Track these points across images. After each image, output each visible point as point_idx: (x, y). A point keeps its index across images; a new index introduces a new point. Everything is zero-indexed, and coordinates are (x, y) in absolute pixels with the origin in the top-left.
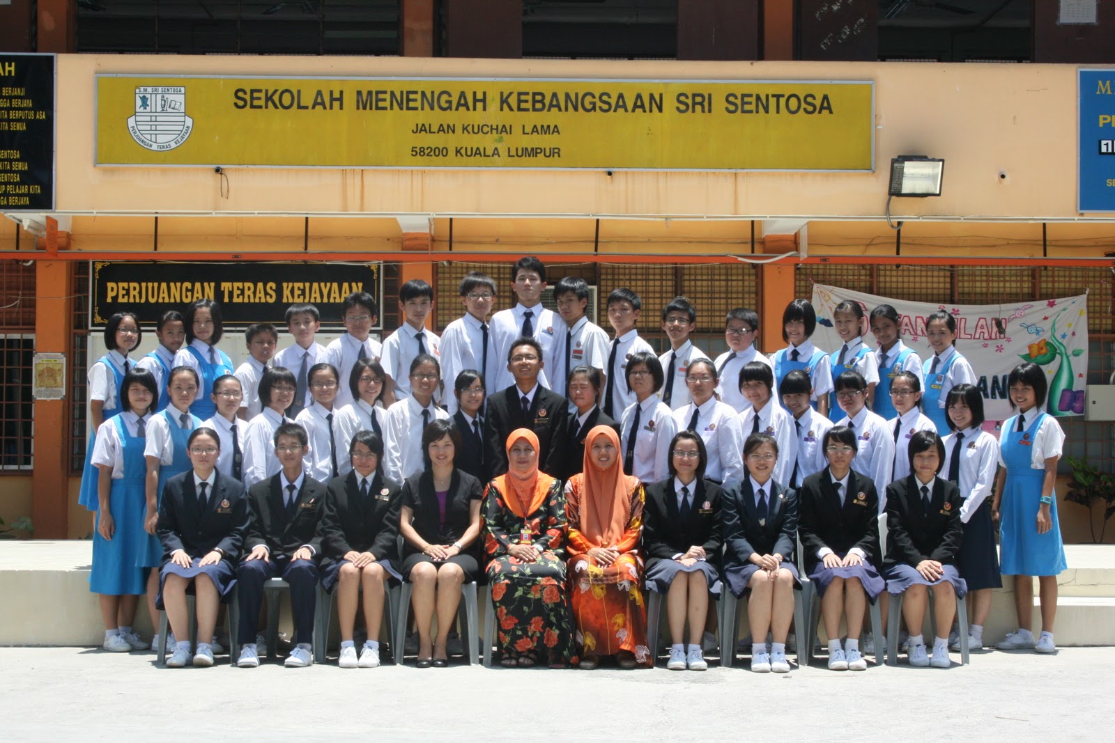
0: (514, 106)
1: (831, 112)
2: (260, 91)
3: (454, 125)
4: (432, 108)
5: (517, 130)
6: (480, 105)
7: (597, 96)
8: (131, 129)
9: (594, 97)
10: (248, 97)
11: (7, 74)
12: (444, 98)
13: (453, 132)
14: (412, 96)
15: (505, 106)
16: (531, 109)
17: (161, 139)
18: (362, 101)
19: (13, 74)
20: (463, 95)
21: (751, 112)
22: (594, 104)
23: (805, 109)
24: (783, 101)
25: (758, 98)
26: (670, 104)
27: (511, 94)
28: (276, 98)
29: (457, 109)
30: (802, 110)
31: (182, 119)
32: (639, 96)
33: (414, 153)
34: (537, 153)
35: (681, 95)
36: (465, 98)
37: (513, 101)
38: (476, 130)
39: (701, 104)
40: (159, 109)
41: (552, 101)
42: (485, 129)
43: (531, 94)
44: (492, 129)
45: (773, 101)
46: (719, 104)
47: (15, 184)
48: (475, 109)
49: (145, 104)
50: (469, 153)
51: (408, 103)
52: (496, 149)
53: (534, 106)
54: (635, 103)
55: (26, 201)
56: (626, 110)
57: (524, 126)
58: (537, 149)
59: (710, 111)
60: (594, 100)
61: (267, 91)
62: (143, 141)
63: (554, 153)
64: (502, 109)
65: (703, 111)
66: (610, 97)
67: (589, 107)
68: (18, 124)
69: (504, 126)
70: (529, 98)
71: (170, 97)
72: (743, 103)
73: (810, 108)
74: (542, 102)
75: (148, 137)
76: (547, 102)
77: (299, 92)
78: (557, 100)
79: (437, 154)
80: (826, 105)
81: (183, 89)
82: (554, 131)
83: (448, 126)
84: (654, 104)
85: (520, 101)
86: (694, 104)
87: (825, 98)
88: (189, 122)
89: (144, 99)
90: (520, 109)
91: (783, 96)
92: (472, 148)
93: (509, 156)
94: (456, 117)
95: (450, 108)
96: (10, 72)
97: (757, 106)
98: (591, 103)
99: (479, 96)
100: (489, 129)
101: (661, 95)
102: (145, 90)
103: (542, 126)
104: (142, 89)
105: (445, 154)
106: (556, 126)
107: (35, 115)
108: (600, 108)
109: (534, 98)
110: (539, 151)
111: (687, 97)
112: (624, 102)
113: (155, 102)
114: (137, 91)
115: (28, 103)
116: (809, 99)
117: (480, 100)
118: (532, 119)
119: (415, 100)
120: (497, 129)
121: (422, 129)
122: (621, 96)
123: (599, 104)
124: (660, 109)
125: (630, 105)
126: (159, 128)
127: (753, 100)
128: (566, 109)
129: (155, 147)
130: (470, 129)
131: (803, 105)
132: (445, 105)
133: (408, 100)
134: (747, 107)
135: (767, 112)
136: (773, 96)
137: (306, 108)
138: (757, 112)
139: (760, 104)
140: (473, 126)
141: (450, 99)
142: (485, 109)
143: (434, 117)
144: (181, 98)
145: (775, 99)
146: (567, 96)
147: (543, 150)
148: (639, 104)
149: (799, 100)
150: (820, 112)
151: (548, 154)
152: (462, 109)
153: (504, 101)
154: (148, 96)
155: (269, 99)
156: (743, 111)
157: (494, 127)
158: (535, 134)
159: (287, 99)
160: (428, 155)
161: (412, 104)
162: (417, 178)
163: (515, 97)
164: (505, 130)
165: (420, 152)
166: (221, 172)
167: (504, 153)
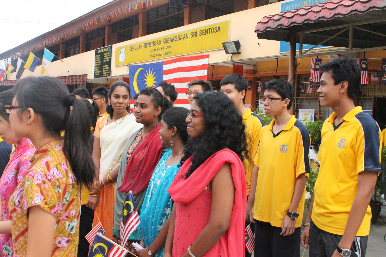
1: (220, 31)
2: (133, 47)
4: (153, 46)
6: (160, 43)
7: (178, 37)
8: (119, 58)
12: (155, 42)
13: (156, 50)
14: (151, 43)
15: (164, 42)
20: (158, 41)
25: (206, 30)
26: (189, 36)
30: (214, 32)
31: (124, 55)
32: (184, 35)
35: (192, 33)
38: (159, 49)
39: (195, 34)
40: (122, 53)
42: (161, 49)
43: (167, 39)
45: (209, 31)
46: (198, 34)
47: (107, 72)
49: (120, 53)
50: (158, 55)
51: (150, 45)
55: (108, 75)
57: (166, 47)
59: (197, 36)
64: (163, 44)
65: (195, 36)
66: (180, 36)
68: (108, 60)
72: (203, 32)
73: (216, 31)
74: (169, 40)
75: (121, 59)
77: (137, 46)
78: (171, 39)
80: (219, 29)
82: (170, 47)
84: (187, 37)
87: (219, 27)
90: (166, 43)
91: (210, 29)
96: (108, 50)
97: (206, 32)
98: (176, 39)
99: (160, 41)
101: (188, 34)
105: (155, 56)
107: (110, 57)
115: (109, 55)
116: (216, 28)
118: (167, 45)
121: (152, 51)
123: (178, 39)
125: (183, 38)
126: (122, 57)
129: (121, 62)
131: (214, 30)
132: (155, 44)
135: (207, 34)
137: (138, 49)
138: (205, 34)
143: (153, 48)
144: (124, 50)
146: (173, 38)
150: (218, 32)
151: (169, 53)
152: (157, 45)
156: (203, 35)
158: (168, 48)
159: (135, 48)
162: (151, 62)
163: (165, 40)
164: (163, 48)
165: (152, 56)
166: (128, 65)
167: (163, 54)
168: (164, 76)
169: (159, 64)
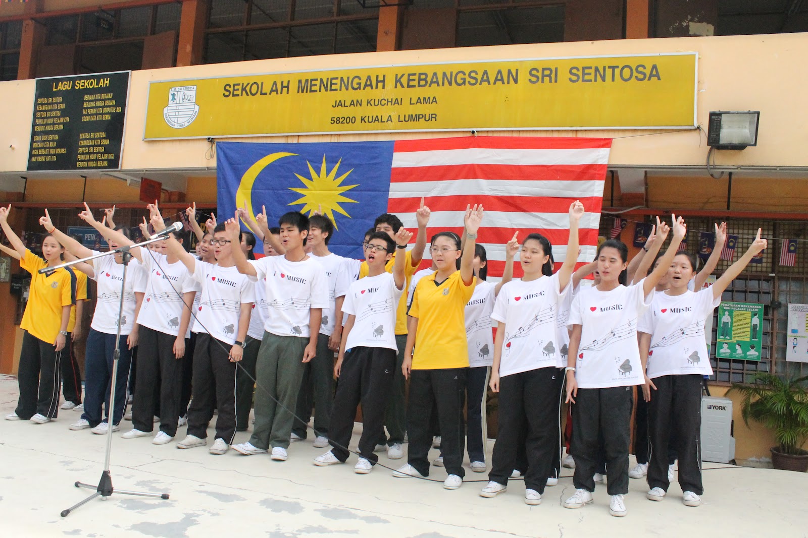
0: (405, 85)
1: (659, 79)
2: (239, 84)
3: (361, 101)
4: (347, 89)
5: (406, 102)
6: (380, 85)
7: (467, 74)
8: (164, 115)
9: (464, 74)
10: (231, 89)
11: (105, 86)
12: (356, 80)
13: (361, 105)
14: (334, 81)
15: (398, 84)
16: (417, 86)
17: (181, 120)
18: (302, 87)
19: (108, 86)
20: (369, 78)
21: (590, 81)
22: (464, 79)
23: (636, 77)
24: (617, 71)
25: (597, 69)
26: (523, 77)
27: (403, 75)
28: (248, 89)
29: (364, 89)
30: (634, 78)
31: (193, 107)
32: (500, 72)
33: (333, 122)
34: (419, 118)
35: (533, 69)
36: (370, 80)
37: (404, 81)
38: (376, 103)
39: (549, 76)
40: (181, 101)
41: (432, 79)
42: (383, 102)
43: (417, 75)
44: (388, 102)
45: (609, 72)
46: (564, 75)
47: (101, 153)
48: (377, 88)
49: (174, 99)
50: (370, 120)
51: (331, 86)
52: (390, 116)
53: (419, 83)
54: (497, 77)
55: (106, 164)
56: (489, 83)
57: (411, 99)
58: (419, 115)
59: (556, 81)
60: (464, 77)
61: (243, 84)
62: (170, 123)
63: (432, 118)
64: (396, 87)
65: (550, 81)
66: (477, 74)
67: (460, 81)
68: (107, 116)
69: (397, 99)
70: (416, 77)
71: (187, 93)
72: (584, 74)
73: (641, 76)
74: (425, 80)
75: (173, 119)
76: (429, 79)
77: (262, 83)
78: (437, 78)
79: (348, 121)
80: (655, 73)
81: (195, 87)
82: (433, 101)
83: (357, 101)
84: (511, 78)
85: (409, 80)
86: (543, 76)
87: (654, 67)
88: (197, 108)
89: (174, 95)
90: (409, 86)
91: (617, 67)
92: (373, 117)
93: (399, 121)
94: (363, 95)
95: (359, 88)
96: (106, 84)
97: (596, 76)
98: (462, 79)
99: (381, 78)
100: (386, 102)
101: (517, 71)
102: (175, 89)
103: (424, 98)
104: (173, 88)
105: (353, 121)
106: (434, 98)
107: (116, 109)
108: (469, 82)
109: (419, 77)
110: (421, 116)
111: (538, 71)
112: (487, 77)
113: (179, 97)
114: (170, 90)
115: (113, 102)
116: (640, 69)
117: (381, 81)
118: (417, 93)
119: (336, 84)
120: (391, 102)
121: (340, 104)
122: (485, 73)
123: (468, 79)
124: (516, 81)
125: (492, 80)
126: (180, 113)
127: (592, 71)
128: (443, 84)
129: (176, 127)
130: (372, 102)
131: (635, 74)
132: (356, 86)
133: (332, 84)
134: (587, 77)
135: (604, 80)
136: (609, 67)
137: (266, 94)
138: (596, 81)
139: (598, 74)
140: (375, 100)
141: (360, 81)
142: (384, 87)
143: (347, 95)
144: (193, 93)
145: (611, 70)
146: (444, 74)
147: (424, 116)
148: (499, 78)
149: (631, 70)
150: (649, 79)
151: (427, 119)
152: (368, 88)
153: (398, 81)
154: (176, 93)
155: (244, 89)
156: (584, 81)
157: (390, 100)
158: (419, 104)
159: (254, 90)
160: (342, 123)
161: (334, 87)
162: (335, 140)
163: (406, 78)
164: (397, 102)
165: (336, 121)
166: (211, 141)
167: (395, 119)
168: (393, 186)
169: (375, 147)
